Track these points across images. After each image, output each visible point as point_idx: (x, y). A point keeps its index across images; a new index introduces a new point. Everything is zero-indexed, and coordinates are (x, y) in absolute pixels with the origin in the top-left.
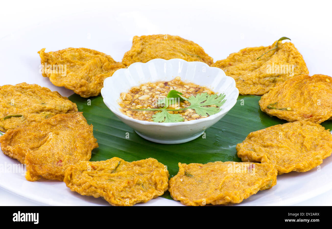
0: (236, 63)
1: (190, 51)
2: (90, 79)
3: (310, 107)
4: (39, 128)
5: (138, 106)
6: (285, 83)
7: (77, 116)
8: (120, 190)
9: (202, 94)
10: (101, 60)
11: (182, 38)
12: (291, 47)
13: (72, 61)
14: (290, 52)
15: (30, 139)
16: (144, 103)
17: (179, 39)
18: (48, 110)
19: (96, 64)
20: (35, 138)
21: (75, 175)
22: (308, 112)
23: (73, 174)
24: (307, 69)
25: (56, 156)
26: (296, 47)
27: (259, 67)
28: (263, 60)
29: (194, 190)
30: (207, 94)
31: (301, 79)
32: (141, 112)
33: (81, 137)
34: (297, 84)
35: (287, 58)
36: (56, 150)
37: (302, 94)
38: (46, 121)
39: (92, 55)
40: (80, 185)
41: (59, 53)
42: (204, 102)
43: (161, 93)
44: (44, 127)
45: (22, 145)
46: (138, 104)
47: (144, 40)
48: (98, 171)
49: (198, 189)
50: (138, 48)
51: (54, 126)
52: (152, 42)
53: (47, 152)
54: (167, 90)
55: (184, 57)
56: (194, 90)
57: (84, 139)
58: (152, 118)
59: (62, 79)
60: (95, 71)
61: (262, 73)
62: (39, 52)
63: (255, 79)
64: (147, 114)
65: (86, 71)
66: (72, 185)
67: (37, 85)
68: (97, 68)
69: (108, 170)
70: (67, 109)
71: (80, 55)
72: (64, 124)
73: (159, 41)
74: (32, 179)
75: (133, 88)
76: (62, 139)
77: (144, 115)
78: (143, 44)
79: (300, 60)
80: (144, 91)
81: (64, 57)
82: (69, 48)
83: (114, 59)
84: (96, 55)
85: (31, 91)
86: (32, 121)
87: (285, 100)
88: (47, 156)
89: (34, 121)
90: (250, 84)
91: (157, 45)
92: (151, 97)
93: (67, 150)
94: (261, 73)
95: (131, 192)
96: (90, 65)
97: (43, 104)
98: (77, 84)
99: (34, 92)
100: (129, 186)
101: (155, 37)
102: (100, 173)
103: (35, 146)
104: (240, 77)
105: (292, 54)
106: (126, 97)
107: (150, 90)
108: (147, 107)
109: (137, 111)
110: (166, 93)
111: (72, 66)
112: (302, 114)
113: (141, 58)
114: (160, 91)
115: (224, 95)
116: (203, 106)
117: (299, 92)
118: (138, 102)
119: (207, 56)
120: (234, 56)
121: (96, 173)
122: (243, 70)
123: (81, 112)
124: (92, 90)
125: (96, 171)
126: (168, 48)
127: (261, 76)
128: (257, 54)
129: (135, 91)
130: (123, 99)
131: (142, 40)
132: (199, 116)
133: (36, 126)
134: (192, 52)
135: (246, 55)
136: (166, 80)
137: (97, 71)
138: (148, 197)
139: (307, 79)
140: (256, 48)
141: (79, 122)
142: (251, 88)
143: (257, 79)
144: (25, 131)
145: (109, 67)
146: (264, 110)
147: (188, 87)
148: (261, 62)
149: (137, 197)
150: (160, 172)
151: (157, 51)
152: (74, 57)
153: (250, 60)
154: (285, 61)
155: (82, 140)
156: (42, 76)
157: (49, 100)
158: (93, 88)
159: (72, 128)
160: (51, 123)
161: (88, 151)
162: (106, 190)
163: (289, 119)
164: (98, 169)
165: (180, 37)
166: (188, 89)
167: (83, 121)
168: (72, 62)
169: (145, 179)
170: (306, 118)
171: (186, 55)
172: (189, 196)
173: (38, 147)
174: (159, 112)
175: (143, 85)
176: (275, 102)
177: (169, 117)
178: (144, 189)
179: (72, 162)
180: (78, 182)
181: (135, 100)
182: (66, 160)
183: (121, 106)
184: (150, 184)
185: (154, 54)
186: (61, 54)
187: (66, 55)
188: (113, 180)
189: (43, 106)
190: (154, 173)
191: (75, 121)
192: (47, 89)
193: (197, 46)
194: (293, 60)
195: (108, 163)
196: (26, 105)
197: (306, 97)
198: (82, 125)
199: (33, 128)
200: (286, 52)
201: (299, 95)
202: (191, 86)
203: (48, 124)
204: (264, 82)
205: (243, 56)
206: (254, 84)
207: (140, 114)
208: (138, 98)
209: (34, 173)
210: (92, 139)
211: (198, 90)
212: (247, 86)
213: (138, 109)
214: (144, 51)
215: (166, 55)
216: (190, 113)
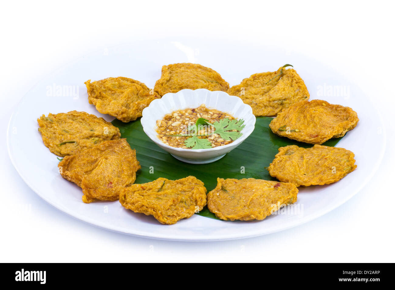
0: (248, 87)
1: (210, 78)
2: (128, 105)
3: (314, 128)
4: (91, 154)
5: (172, 132)
6: (289, 109)
7: (122, 142)
8: (167, 209)
9: (224, 119)
10: (137, 88)
11: (202, 66)
12: (294, 73)
13: (113, 89)
14: (293, 77)
15: (84, 164)
16: (176, 129)
17: (200, 67)
18: (96, 136)
19: (133, 92)
20: (88, 163)
21: (128, 195)
22: (313, 132)
23: (127, 195)
24: (308, 92)
25: (107, 179)
26: (297, 73)
27: (268, 91)
28: (271, 84)
29: (227, 205)
30: (229, 119)
31: (302, 105)
32: (175, 138)
33: (127, 161)
34: (300, 108)
35: (291, 82)
36: (106, 173)
37: (305, 117)
38: (97, 147)
39: (129, 83)
40: (133, 204)
41: (102, 83)
42: (226, 127)
43: (190, 120)
44: (95, 152)
45: (77, 169)
46: (171, 130)
47: (171, 69)
48: (148, 190)
49: (230, 205)
50: (167, 76)
51: (103, 151)
52: (178, 71)
53: (99, 176)
54: (194, 116)
55: (205, 83)
56: (218, 116)
57: (129, 162)
58: (185, 143)
59: (105, 107)
60: (133, 98)
61: (272, 97)
62: (85, 83)
63: (266, 102)
64: (180, 139)
65: (125, 99)
66: (127, 204)
67: (86, 113)
68: (134, 95)
69: (155, 190)
70: (112, 135)
71: (119, 83)
72: (111, 150)
73: (184, 70)
74: (88, 201)
75: (166, 115)
76: (111, 163)
77: (177, 141)
78: (170, 73)
79: (301, 85)
80: (176, 118)
81: (106, 86)
82: (110, 78)
83: (147, 86)
84: (133, 84)
85: (80, 118)
86: (83, 147)
87: (292, 123)
88: (99, 179)
89: (86, 146)
90: (262, 107)
91: (182, 73)
92: (182, 123)
93: (116, 173)
94: (270, 98)
95: (176, 210)
96: (128, 93)
97: (92, 130)
98: (119, 111)
99: (83, 120)
100: (174, 204)
101: (180, 66)
102: (149, 192)
103: (89, 170)
104: (254, 100)
105: (295, 80)
106: (161, 124)
107: (181, 116)
108: (180, 133)
109: (171, 136)
110: (194, 119)
111: (113, 94)
112: (309, 135)
113: (170, 85)
114: (189, 118)
115: (243, 121)
116: (227, 131)
117: (302, 116)
118: (172, 129)
119: (224, 81)
120: (246, 81)
121: (146, 192)
122: (255, 94)
123: (125, 139)
124: (131, 116)
125: (145, 191)
126: (192, 76)
127: (271, 100)
128: (265, 79)
129: (168, 118)
130: (159, 126)
131: (170, 69)
132: (223, 141)
133: (88, 152)
134: (212, 78)
135: (256, 80)
136: (194, 107)
137: (134, 98)
138: (190, 214)
139: (307, 104)
140: (264, 73)
141: (124, 147)
142: (263, 111)
143: (268, 102)
144: (79, 156)
145: (144, 94)
146: (276, 132)
147: (212, 113)
148: (269, 86)
149: (182, 215)
150: (199, 190)
151: (183, 79)
152: (114, 85)
153: (260, 84)
154: (290, 86)
155: (128, 163)
156: (89, 103)
157: (97, 126)
158: (132, 114)
159: (118, 153)
160: (101, 149)
161: (133, 173)
162: (156, 209)
163: (298, 139)
164: (147, 189)
165: (201, 65)
166: (212, 116)
167: (127, 147)
168: (113, 91)
169: (187, 197)
170: (313, 138)
171: (207, 82)
172: (222, 211)
173: (91, 171)
174: (189, 137)
175: (174, 112)
176: (284, 125)
177: (198, 142)
178: (187, 206)
179: (120, 184)
180: (131, 201)
181: (169, 126)
182: (115, 182)
183: (158, 133)
184: (192, 201)
185: (181, 82)
186: (103, 84)
187: (108, 84)
188: (160, 198)
189: (92, 132)
190: (195, 191)
191: (121, 146)
192: (94, 116)
193: (216, 73)
194: (296, 85)
195: (155, 184)
196: (78, 132)
197: (309, 119)
198: (127, 150)
199: (86, 153)
200: (289, 77)
201: (303, 118)
202: (215, 112)
203: (98, 149)
204: (274, 105)
205: (253, 81)
206: (265, 106)
207: (174, 139)
208: (171, 125)
209: (90, 196)
210: (136, 163)
211: (221, 116)
212: (259, 109)
213: (172, 135)
214: (172, 79)
215: (190, 82)
216: (216, 138)
